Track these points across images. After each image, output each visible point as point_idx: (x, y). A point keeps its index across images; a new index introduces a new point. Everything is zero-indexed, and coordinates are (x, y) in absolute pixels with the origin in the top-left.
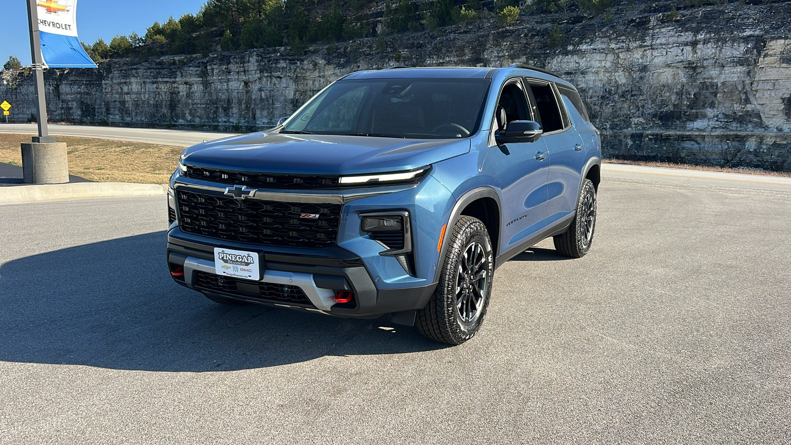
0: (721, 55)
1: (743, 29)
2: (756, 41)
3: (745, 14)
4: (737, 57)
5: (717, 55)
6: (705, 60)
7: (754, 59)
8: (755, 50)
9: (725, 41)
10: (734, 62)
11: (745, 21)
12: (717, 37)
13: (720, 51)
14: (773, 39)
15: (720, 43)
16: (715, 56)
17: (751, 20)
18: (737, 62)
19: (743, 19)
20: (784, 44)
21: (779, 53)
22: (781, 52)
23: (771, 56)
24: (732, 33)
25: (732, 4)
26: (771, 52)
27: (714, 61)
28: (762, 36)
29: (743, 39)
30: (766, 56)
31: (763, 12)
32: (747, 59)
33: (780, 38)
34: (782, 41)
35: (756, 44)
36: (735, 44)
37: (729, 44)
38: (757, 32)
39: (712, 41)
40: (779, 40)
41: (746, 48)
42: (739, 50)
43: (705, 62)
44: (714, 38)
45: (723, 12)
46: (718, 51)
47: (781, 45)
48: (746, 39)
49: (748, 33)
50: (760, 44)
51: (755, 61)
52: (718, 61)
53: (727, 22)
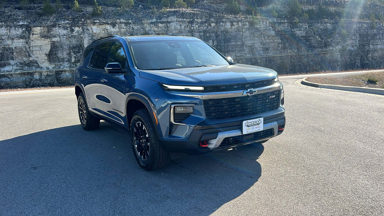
0: (11, 33)
1: (18, 21)
2: (26, 27)
3: (16, 14)
4: (19, 35)
5: (9, 33)
6: (3, 36)
7: (28, 36)
8: (27, 32)
9: (11, 27)
10: (18, 37)
11: (18, 17)
12: (6, 24)
13: (10, 32)
14: (34, 26)
15: (8, 28)
16: (8, 34)
17: (21, 17)
18: (20, 37)
19: (16, 16)
20: (40, 29)
21: (39, 33)
22: (40, 33)
23: (36, 34)
24: (14, 23)
25: (7, 8)
26: (35, 33)
27: (7, 37)
28: (28, 25)
29: (20, 26)
30: (33, 34)
31: (25, 13)
32: (24, 36)
33: (38, 26)
34: (39, 28)
35: (26, 29)
36: (17, 28)
37: (13, 28)
38: (25, 23)
39: (4, 26)
40: (37, 27)
41: (22, 31)
42: (19, 31)
43: (2, 37)
44: (5, 25)
45: (4, 12)
46: (8, 32)
47: (39, 29)
48: (21, 26)
49: (21, 23)
50: (28, 29)
51: (28, 37)
52: (9, 37)
53: (9, 17)
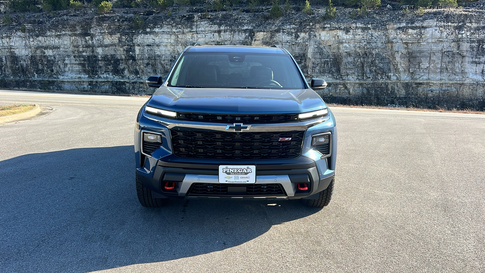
0: (234, 39)
1: (243, 25)
2: (250, 32)
3: (243, 17)
4: (241, 40)
5: (232, 39)
6: (226, 41)
7: (250, 42)
8: (250, 37)
9: (235, 32)
10: (240, 43)
11: (244, 21)
12: (230, 28)
13: (233, 36)
14: (258, 31)
15: (232, 32)
16: (231, 39)
17: (246, 21)
18: (242, 43)
19: (242, 20)
20: (263, 34)
21: (261, 39)
22: (262, 39)
23: (258, 40)
24: (238, 27)
25: (235, 11)
26: (257, 39)
27: (230, 42)
28: (252, 30)
29: (244, 31)
30: (255, 40)
31: (251, 17)
32: (246, 42)
33: (261, 31)
34: (262, 33)
35: (250, 34)
36: (240, 33)
37: (237, 33)
38: (250, 28)
39: (228, 31)
40: (261, 32)
41: (245, 36)
42: (242, 37)
43: (226, 42)
44: (229, 30)
45: (231, 15)
46: (232, 37)
47: (262, 35)
48: (245, 31)
49: (245, 28)
50: (252, 34)
51: (250, 43)
52: (232, 42)
53: (235, 21)
